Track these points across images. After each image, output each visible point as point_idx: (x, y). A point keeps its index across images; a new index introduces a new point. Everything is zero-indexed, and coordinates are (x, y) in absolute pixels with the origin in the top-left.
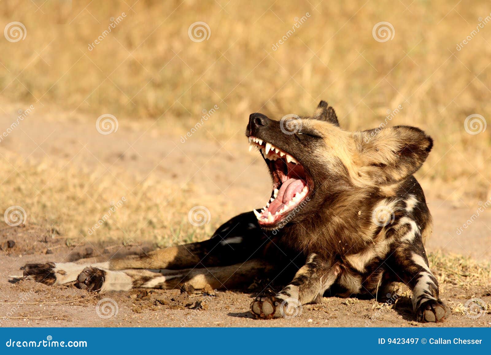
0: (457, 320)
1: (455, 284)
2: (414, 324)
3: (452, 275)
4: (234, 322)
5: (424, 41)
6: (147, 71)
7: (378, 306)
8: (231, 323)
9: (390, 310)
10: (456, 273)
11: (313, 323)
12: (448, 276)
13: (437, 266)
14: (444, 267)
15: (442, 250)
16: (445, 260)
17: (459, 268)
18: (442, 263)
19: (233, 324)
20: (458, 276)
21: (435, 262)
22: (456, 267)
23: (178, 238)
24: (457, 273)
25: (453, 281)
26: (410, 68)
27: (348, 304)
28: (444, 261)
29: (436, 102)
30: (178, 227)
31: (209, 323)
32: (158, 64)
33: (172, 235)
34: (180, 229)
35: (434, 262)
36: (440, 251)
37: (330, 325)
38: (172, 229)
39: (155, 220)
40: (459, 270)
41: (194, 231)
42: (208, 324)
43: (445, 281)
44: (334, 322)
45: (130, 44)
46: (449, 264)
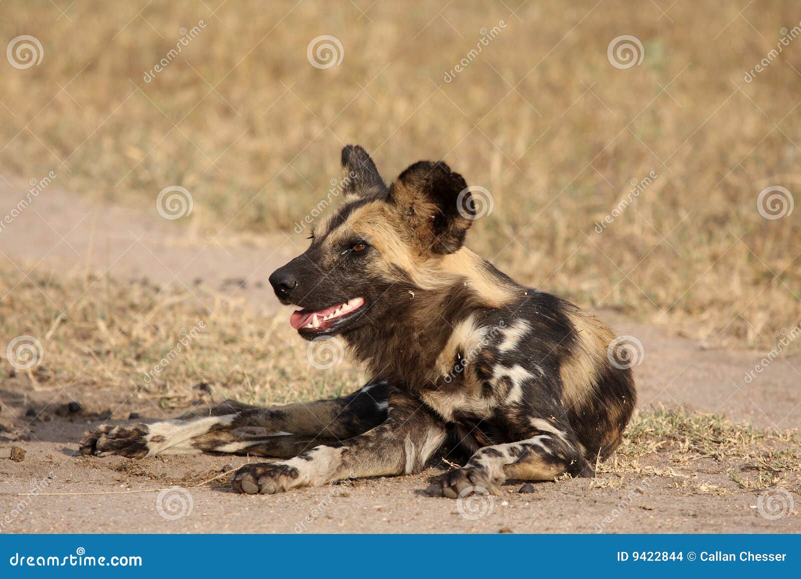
0: (707, 502)
1: (704, 454)
2: (647, 508)
3: (700, 440)
4: (401, 506)
5: (657, 121)
6: (277, 168)
7: (598, 483)
8: (396, 508)
9: (614, 488)
10: (705, 439)
11: (509, 507)
12: (694, 443)
13: (679, 429)
14: (688, 430)
15: (686, 407)
16: (690, 420)
17: (709, 431)
18: (685, 425)
19: (399, 508)
20: (708, 443)
21: (676, 424)
22: (704, 430)
23: (321, 393)
24: (707, 438)
25: (701, 449)
26: (639, 157)
27: (556, 481)
28: (688, 422)
29: (674, 204)
30: (321, 379)
31: (366, 506)
32: (289, 157)
33: (313, 390)
34: (324, 382)
35: (674, 424)
36: (682, 409)
37: (531, 509)
38: (313, 382)
39: (289, 370)
40: (709, 434)
41: (344, 384)
42: (366, 508)
43: (689, 449)
44: (537, 505)
45: (253, 132)
46: (695, 426)
